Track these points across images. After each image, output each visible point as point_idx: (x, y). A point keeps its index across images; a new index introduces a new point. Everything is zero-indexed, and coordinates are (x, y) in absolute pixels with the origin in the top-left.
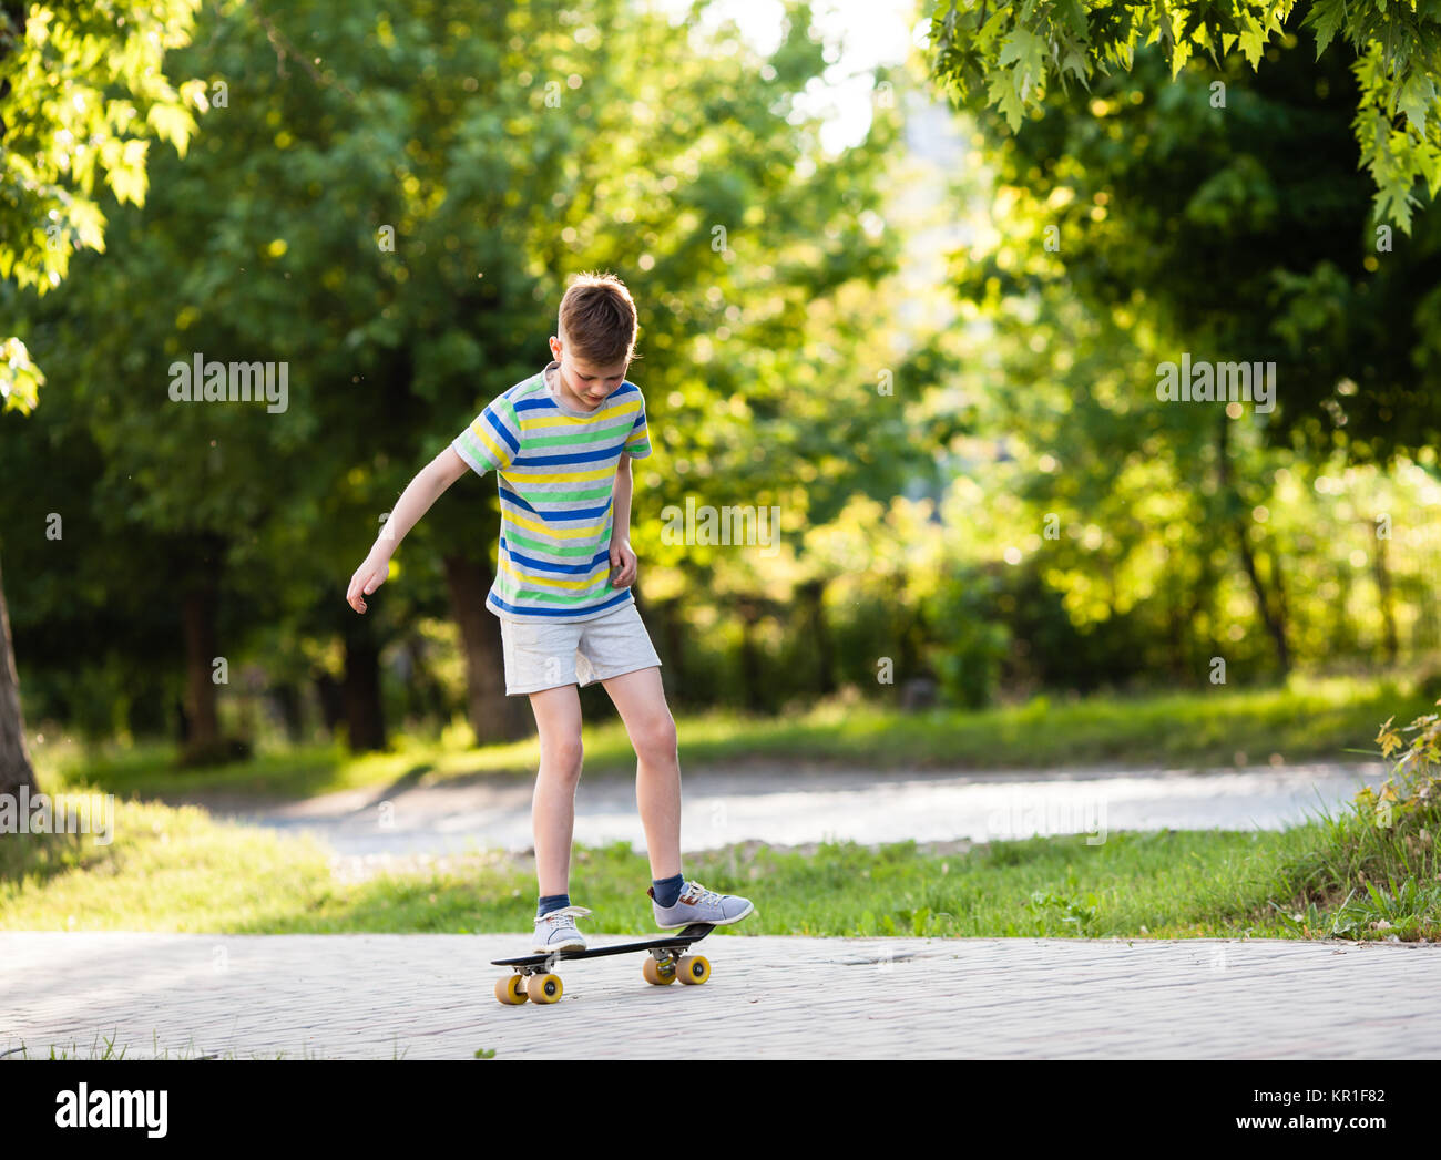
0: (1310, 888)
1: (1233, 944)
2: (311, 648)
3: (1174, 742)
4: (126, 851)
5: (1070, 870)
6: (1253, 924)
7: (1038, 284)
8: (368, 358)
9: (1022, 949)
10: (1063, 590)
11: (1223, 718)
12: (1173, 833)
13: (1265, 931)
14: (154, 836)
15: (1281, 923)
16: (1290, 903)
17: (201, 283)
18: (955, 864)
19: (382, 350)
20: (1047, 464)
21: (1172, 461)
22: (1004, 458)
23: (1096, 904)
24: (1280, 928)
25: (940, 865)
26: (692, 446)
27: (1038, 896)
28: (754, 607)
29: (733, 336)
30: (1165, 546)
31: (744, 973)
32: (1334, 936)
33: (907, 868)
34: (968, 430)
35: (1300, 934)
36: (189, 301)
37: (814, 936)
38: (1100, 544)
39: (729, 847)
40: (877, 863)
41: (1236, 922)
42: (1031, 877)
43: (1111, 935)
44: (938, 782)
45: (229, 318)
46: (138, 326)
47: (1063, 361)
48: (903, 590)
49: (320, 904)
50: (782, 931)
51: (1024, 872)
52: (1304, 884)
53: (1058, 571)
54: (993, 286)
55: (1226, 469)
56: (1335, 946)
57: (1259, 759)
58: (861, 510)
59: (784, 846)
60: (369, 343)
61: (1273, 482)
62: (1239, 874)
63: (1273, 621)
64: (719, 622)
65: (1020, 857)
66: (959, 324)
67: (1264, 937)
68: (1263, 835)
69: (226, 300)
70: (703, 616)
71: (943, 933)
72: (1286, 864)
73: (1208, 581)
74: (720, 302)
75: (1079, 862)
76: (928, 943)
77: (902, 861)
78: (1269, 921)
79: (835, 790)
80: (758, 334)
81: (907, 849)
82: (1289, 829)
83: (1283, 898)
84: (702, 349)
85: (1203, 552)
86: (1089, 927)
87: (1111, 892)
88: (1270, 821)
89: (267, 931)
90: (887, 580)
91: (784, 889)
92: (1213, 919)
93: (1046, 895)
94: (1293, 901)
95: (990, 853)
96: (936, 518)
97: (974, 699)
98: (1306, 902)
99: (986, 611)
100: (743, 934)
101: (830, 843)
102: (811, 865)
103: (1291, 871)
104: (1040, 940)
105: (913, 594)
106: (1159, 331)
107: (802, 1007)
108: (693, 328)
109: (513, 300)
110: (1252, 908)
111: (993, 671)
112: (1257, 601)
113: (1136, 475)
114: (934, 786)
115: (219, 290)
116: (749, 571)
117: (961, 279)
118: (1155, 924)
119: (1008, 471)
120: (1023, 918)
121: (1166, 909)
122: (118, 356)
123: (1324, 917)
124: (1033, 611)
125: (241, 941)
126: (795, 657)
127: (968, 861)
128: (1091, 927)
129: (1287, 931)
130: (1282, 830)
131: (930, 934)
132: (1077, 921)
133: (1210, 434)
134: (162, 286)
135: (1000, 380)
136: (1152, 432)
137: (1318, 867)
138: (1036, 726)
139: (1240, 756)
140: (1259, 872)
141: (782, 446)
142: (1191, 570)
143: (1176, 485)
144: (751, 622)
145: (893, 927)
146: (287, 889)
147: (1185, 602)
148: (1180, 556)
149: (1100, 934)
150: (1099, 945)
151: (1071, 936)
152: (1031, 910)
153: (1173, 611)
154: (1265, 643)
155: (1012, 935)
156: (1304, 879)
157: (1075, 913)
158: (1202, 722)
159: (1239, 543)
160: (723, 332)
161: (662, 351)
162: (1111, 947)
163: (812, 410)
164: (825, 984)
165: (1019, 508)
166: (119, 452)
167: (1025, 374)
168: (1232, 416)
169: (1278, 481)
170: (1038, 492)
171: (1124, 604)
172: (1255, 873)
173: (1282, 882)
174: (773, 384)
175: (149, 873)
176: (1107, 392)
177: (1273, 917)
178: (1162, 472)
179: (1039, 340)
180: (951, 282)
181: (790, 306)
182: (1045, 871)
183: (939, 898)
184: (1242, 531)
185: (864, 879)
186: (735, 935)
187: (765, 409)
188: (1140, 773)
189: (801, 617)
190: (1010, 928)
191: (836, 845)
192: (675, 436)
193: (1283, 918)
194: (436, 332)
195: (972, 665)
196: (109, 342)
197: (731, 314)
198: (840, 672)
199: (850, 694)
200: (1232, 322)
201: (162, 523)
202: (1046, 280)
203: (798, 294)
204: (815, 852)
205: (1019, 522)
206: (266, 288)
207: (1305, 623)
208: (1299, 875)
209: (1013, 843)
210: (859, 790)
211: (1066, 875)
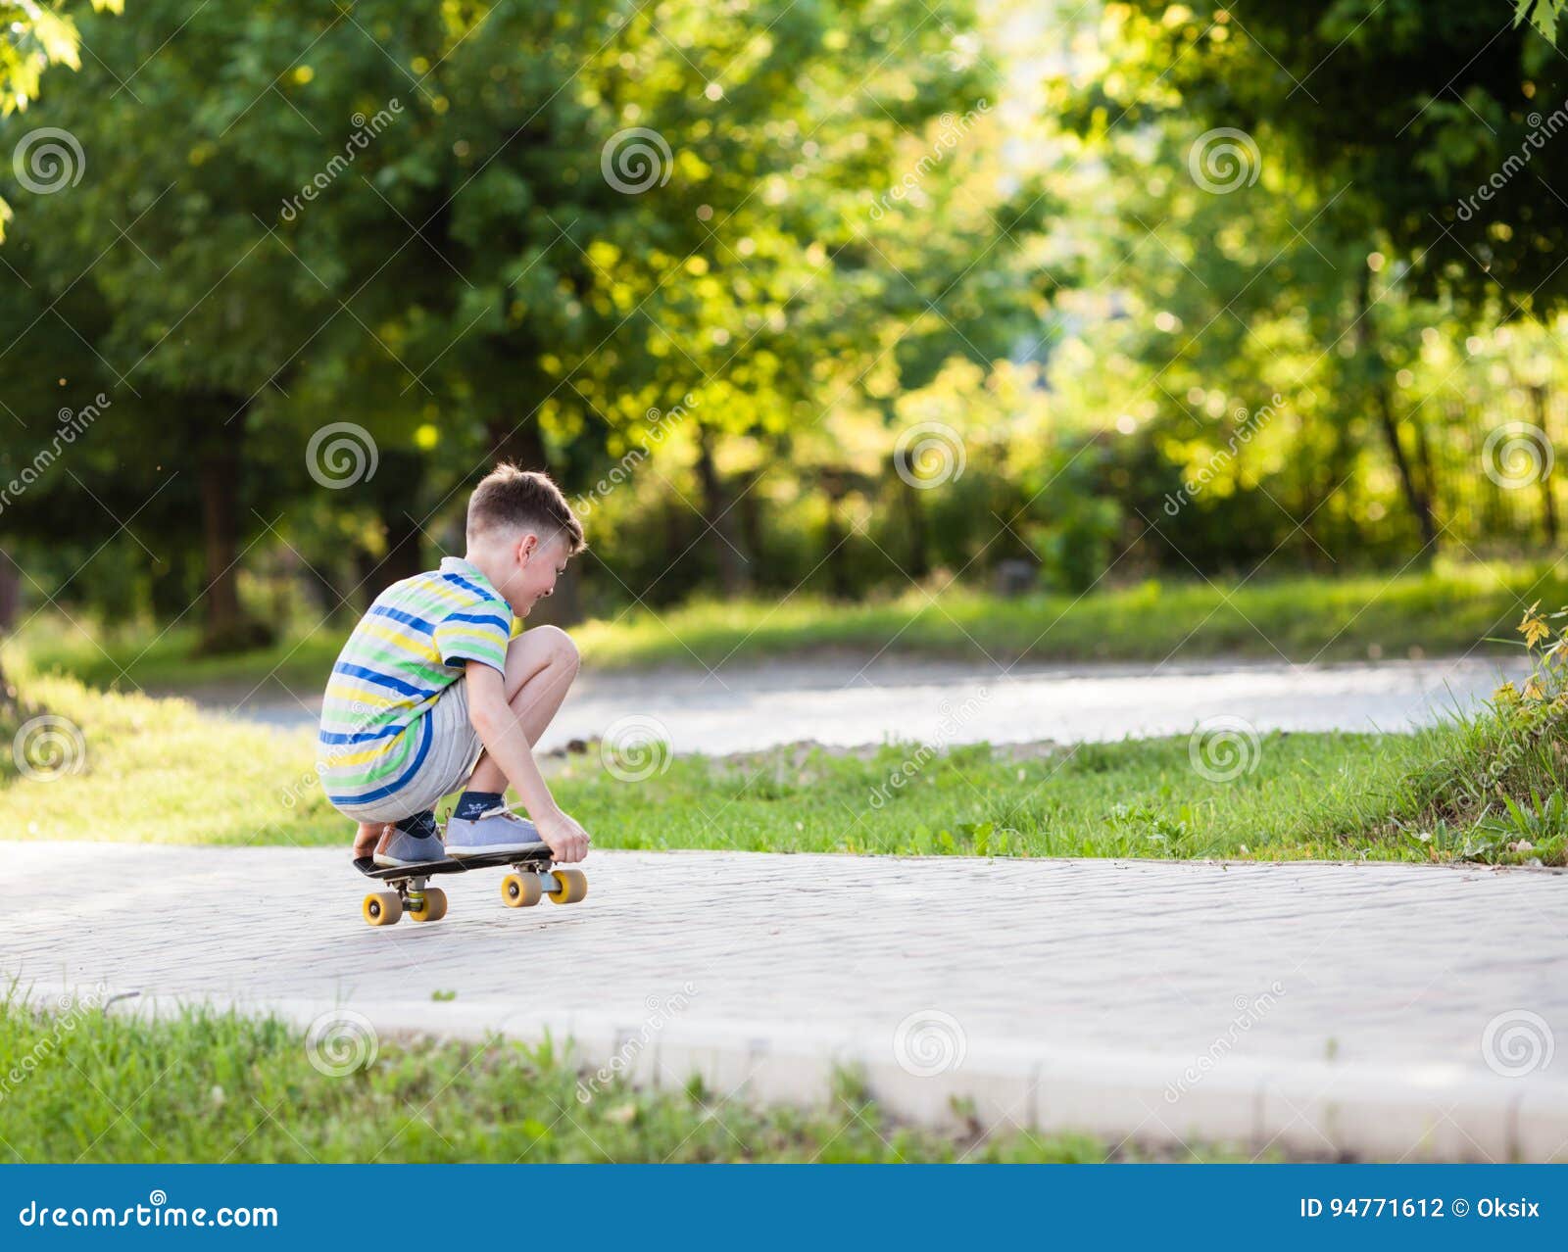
0: (1440, 801)
1: (1346, 868)
2: (348, 524)
3: (1300, 632)
4: (101, 747)
5: (1163, 777)
6: (1370, 843)
7: (1148, 114)
8: (402, 197)
9: (1099, 870)
10: (1182, 463)
11: (1355, 606)
12: (1286, 735)
13: (1385, 853)
14: (133, 731)
15: (1404, 842)
16: (1416, 818)
17: (216, 113)
18: (1033, 769)
19: (417, 190)
20: (1166, 322)
21: (1305, 319)
22: (1119, 315)
23: (1191, 819)
24: (1403, 849)
25: (1016, 773)
26: (765, 298)
27: (1118, 809)
28: (839, 481)
29: (811, 176)
30: (1298, 414)
31: (770, 898)
32: (1465, 859)
33: (976, 775)
34: (1072, 282)
35: (1426, 855)
36: (203, 135)
37: (859, 854)
38: (1224, 411)
39: (778, 749)
40: (945, 769)
41: (1351, 841)
42: (1117, 787)
43: (1203, 855)
44: (1033, 676)
45: (246, 153)
46: (148, 163)
47: (1185, 207)
48: (1004, 463)
49: (313, 810)
50: (824, 847)
51: (1109, 780)
52: (1432, 796)
53: (1176, 442)
54: (1099, 117)
55: (1367, 328)
56: (1465, 871)
57: (1397, 651)
58: (959, 374)
59: (841, 748)
60: (403, 182)
61: (1420, 342)
62: (1357, 785)
63: (1417, 500)
64: (801, 497)
65: (1109, 763)
66: (1066, 164)
67: (1384, 859)
68: (1390, 739)
69: (246, 132)
70: (781, 489)
71: (1010, 852)
72: (1412, 773)
73: (1345, 453)
74: (796, 137)
75: (1175, 768)
76: (990, 864)
77: (973, 766)
78: (1390, 840)
79: (916, 685)
80: (839, 173)
81: (980, 753)
82: (1419, 733)
83: (1408, 814)
84: (776, 190)
85: (1340, 420)
86: (1179, 845)
87: (1207, 803)
88: (1398, 722)
89: (248, 843)
90: (985, 451)
91: (836, 799)
92: (1325, 837)
93: (1130, 808)
94: (1420, 816)
95: (1072, 755)
96: (1042, 383)
97: (1078, 582)
98: (1435, 819)
99: (1097, 484)
100: (778, 851)
101: (892, 743)
102: (869, 770)
103: (1418, 781)
104: (1120, 861)
105: (1014, 467)
106: (1288, 166)
107: (830, 940)
108: (766, 164)
109: (562, 135)
110: (1372, 825)
111: (1100, 552)
112: (1399, 475)
113: (1264, 334)
114: (1028, 681)
115: (238, 121)
116: (832, 439)
117: (1062, 111)
118: (1253, 843)
119: (1122, 330)
120: (1102, 835)
121: (1270, 825)
122: (124, 195)
123: (1455, 836)
124: (1149, 486)
125: (212, 853)
126: (885, 535)
127: (1048, 767)
128: (1179, 846)
129: (1411, 853)
130: (1411, 732)
131: (993, 853)
132: (1164, 838)
133: (1349, 289)
134: (173, 116)
135: (1115, 228)
136: (1283, 286)
137: (1449, 777)
138: (1145, 613)
139: (1375, 649)
140: (1379, 783)
141: (864, 300)
142: (1325, 440)
143: (1310, 346)
144: (836, 497)
145: (952, 845)
146: (276, 794)
147: (1319, 477)
148: (1314, 425)
149: (1193, 854)
150: (1188, 868)
151: (1159, 857)
152: (1112, 826)
153: (1306, 484)
154: (1410, 523)
155: (1088, 855)
156: (1433, 790)
157: (1163, 829)
158: (1331, 610)
159: (1380, 410)
160: (801, 171)
161: (731, 191)
162: (1202, 870)
163: (902, 260)
164: (861, 913)
165: (1135, 371)
166: (128, 304)
167: (1141, 221)
168: (1375, 269)
169: (1425, 340)
170: (1156, 354)
171: (1251, 478)
172: (1375, 784)
173: (1406, 795)
174: (857, 230)
175: (125, 774)
176: (1233, 242)
177: (1396, 836)
178: (1293, 329)
179: (1158, 182)
180: (1048, 112)
181: (874, 142)
182: (1136, 780)
183: (1008, 811)
184: (1384, 397)
185: (929, 787)
186: (769, 852)
187: (848, 258)
188: (1261, 667)
189: (891, 492)
190: (1087, 846)
191: (898, 747)
192: (745, 287)
193: (1406, 836)
194: (477, 168)
195: (1077, 545)
196: (117, 180)
197: (809, 149)
198: (934, 554)
199: (943, 577)
200: (1369, 156)
201: (173, 377)
202: (1158, 109)
203: (884, 129)
204: (876, 754)
205: (1133, 386)
206: (289, 119)
207: (1453, 501)
208: (1427, 785)
209: (1099, 745)
210: (944, 685)
211: (1158, 784)
